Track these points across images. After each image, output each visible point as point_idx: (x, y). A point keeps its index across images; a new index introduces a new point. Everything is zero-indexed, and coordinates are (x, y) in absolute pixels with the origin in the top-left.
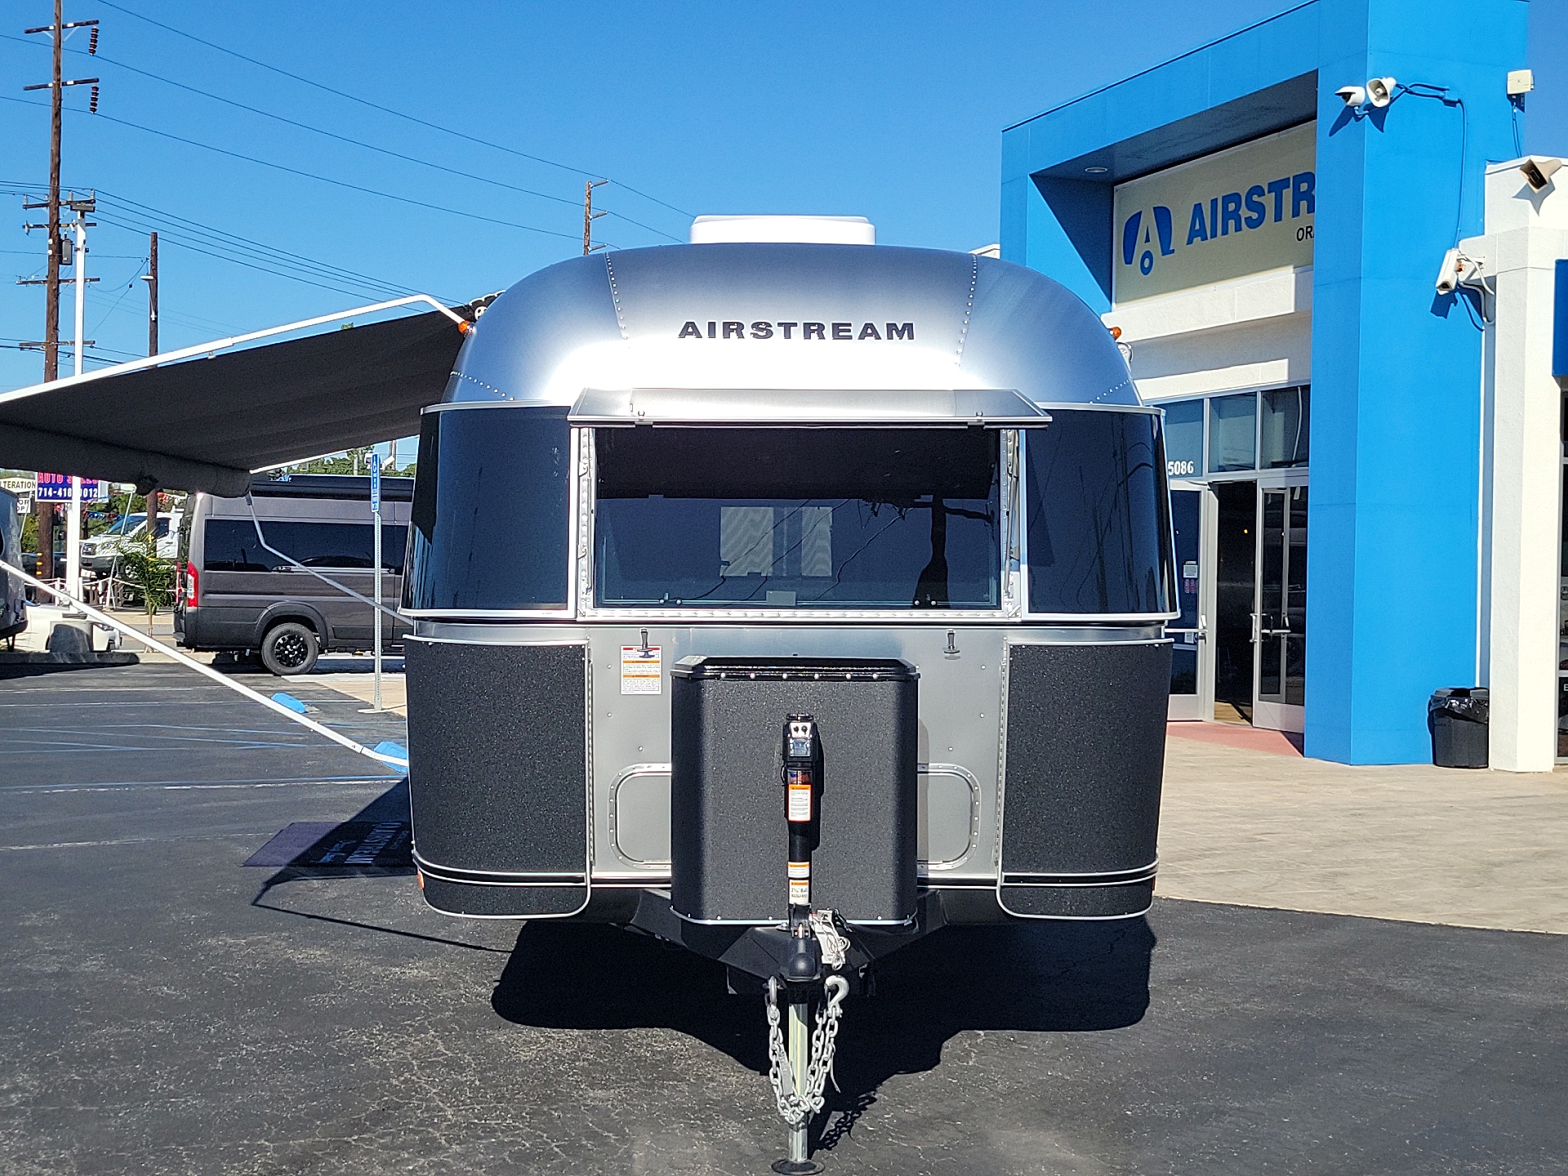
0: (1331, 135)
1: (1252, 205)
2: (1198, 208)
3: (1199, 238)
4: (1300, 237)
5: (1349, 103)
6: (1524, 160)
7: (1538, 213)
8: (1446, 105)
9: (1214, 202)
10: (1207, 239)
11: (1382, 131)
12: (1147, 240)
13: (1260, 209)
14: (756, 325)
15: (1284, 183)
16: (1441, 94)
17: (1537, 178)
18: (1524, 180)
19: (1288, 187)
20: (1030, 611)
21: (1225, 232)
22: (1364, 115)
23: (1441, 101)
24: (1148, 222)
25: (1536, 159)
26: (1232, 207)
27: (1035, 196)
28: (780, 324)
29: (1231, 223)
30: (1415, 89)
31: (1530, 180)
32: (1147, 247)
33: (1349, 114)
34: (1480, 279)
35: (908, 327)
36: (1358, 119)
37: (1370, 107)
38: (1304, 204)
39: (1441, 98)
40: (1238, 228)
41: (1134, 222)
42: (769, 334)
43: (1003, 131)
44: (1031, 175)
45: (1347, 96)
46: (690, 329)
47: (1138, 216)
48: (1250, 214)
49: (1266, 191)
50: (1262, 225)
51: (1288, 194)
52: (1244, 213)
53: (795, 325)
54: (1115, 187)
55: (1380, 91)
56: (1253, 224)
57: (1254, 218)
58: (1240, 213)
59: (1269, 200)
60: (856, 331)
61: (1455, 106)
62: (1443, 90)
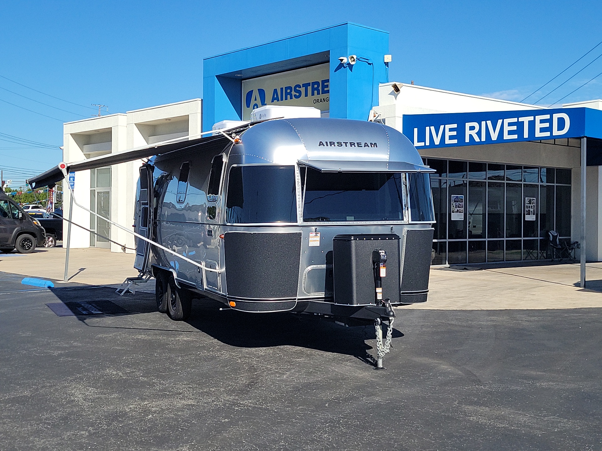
0: (335, 72)
1: (296, 91)
2: (275, 91)
3: (276, 101)
4: (315, 102)
5: (342, 62)
6: (394, 83)
7: (396, 99)
8: (368, 64)
9: (282, 89)
10: (279, 101)
11: (352, 71)
12: (256, 100)
13: (300, 92)
14: (338, 143)
15: (309, 84)
16: (367, 61)
17: (397, 89)
18: (393, 89)
19: (310, 86)
20: (412, 221)
21: (286, 99)
22: (347, 67)
23: (367, 63)
24: (256, 94)
25: (397, 83)
26: (289, 91)
27: (217, 84)
28: (344, 143)
29: (289, 96)
30: (360, 59)
31: (394, 89)
32: (256, 102)
33: (341, 66)
34: (380, 119)
35: (375, 144)
36: (344, 67)
37: (349, 64)
38: (316, 92)
39: (367, 62)
40: (291, 98)
41: (250, 94)
42: (342, 145)
43: (204, 60)
44: (216, 76)
45: (342, 60)
46: (321, 144)
47: (252, 92)
48: (296, 94)
49: (302, 86)
50: (300, 98)
51: (310, 88)
52: (293, 93)
53: (348, 143)
54: (242, 81)
55: (353, 59)
56: (296, 97)
57: (297, 95)
58: (292, 93)
59: (303, 90)
60: (363, 145)
61: (371, 65)
62: (368, 60)
